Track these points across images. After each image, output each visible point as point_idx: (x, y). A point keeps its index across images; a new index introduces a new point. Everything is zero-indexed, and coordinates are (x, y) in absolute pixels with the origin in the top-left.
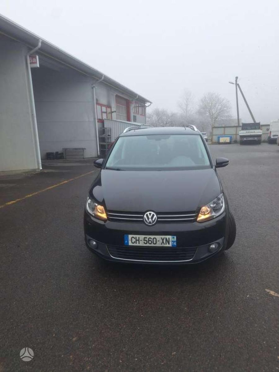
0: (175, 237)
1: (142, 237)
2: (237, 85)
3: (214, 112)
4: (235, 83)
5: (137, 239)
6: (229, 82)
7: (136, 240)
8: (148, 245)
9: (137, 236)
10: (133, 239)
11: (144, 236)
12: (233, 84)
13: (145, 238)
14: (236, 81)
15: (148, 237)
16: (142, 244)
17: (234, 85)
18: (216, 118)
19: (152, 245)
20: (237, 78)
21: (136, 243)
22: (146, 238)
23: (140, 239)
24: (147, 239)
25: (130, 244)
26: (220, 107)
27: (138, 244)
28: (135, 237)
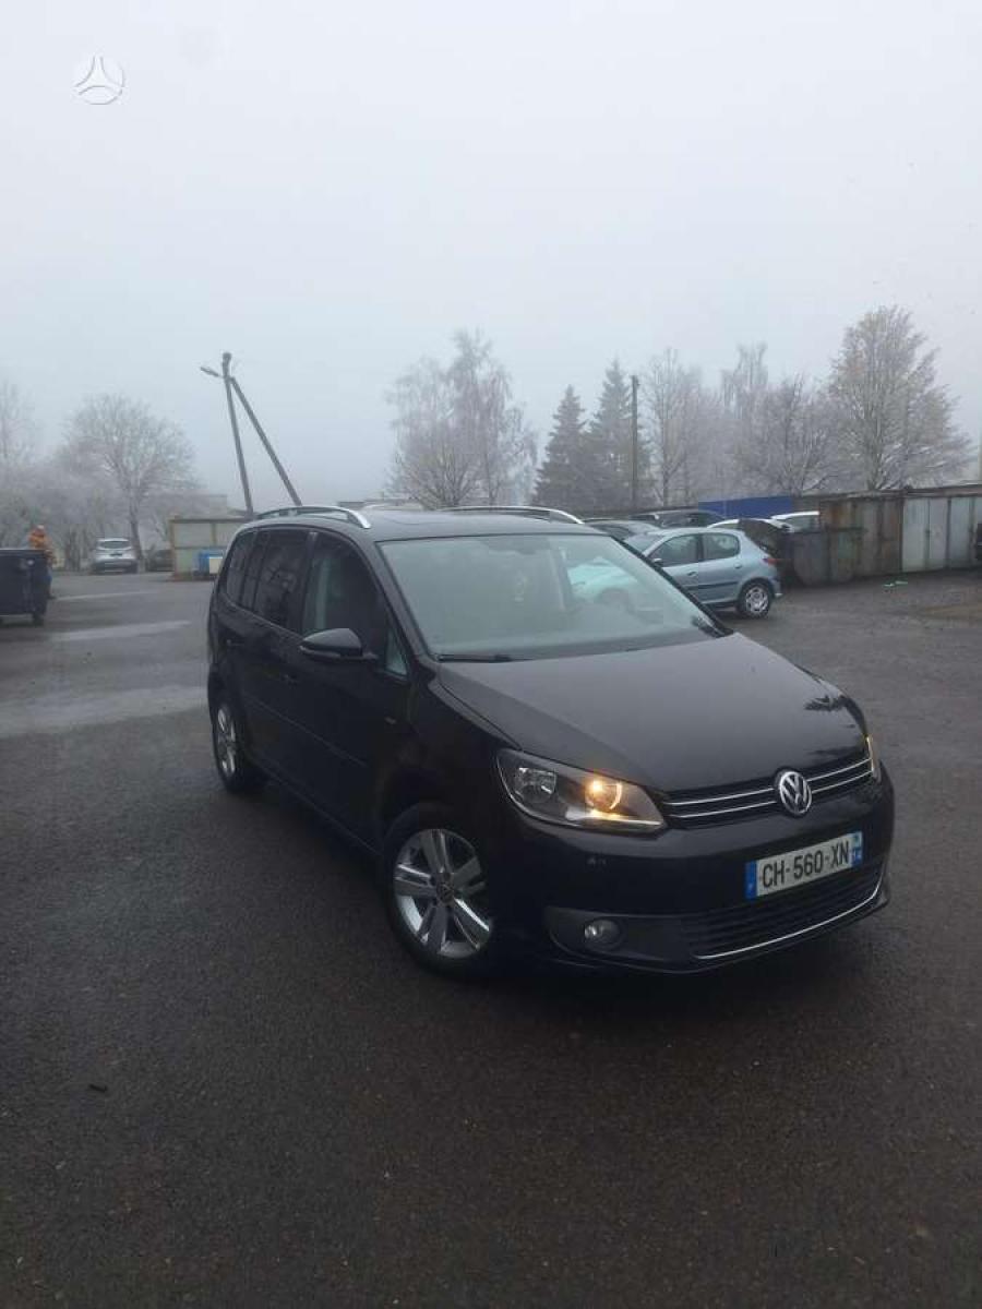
0: (860, 835)
1: (788, 858)
2: (230, 381)
3: (132, 467)
4: (220, 371)
5: (779, 868)
6: (203, 369)
7: (776, 873)
8: (805, 879)
9: (777, 859)
10: (768, 870)
11: (794, 854)
12: (216, 375)
13: (797, 859)
14: (225, 366)
15: (803, 852)
16: (789, 882)
17: (221, 382)
18: (144, 486)
19: (815, 876)
20: (227, 357)
21: (776, 883)
22: (800, 857)
23: (786, 867)
24: (801, 862)
25: (761, 891)
26: (152, 450)
27: (780, 887)
28: (772, 863)
